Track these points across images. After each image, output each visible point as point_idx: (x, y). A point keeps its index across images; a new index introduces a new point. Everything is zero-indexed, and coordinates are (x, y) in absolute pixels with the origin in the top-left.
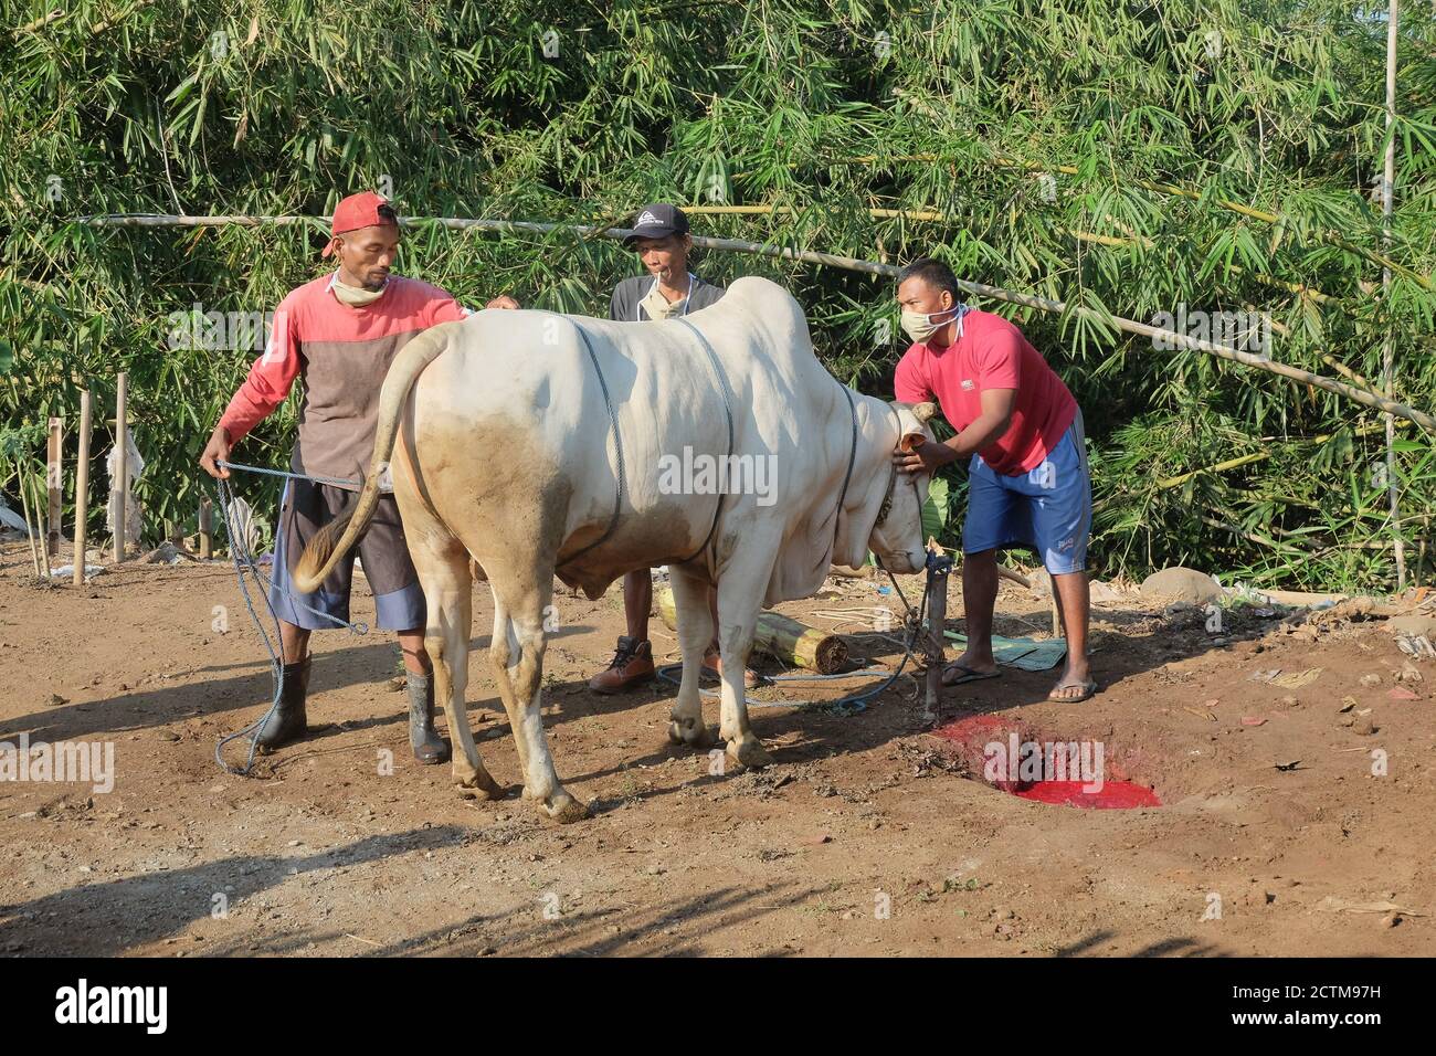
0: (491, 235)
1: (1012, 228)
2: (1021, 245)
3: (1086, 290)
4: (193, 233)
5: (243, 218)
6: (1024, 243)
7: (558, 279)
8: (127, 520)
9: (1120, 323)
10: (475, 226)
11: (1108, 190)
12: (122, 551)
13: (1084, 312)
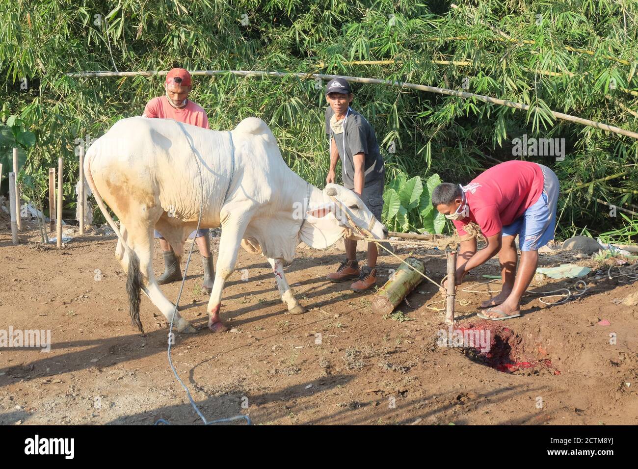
0: (258, 78)
1: (504, 70)
2: (508, 78)
3: (540, 100)
4: (121, 80)
5: (144, 73)
6: (510, 77)
7: (289, 98)
8: (85, 215)
9: (556, 115)
10: (250, 74)
11: (549, 52)
12: (84, 230)
13: (538, 109)
